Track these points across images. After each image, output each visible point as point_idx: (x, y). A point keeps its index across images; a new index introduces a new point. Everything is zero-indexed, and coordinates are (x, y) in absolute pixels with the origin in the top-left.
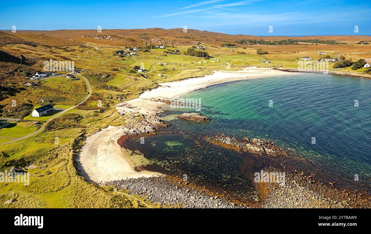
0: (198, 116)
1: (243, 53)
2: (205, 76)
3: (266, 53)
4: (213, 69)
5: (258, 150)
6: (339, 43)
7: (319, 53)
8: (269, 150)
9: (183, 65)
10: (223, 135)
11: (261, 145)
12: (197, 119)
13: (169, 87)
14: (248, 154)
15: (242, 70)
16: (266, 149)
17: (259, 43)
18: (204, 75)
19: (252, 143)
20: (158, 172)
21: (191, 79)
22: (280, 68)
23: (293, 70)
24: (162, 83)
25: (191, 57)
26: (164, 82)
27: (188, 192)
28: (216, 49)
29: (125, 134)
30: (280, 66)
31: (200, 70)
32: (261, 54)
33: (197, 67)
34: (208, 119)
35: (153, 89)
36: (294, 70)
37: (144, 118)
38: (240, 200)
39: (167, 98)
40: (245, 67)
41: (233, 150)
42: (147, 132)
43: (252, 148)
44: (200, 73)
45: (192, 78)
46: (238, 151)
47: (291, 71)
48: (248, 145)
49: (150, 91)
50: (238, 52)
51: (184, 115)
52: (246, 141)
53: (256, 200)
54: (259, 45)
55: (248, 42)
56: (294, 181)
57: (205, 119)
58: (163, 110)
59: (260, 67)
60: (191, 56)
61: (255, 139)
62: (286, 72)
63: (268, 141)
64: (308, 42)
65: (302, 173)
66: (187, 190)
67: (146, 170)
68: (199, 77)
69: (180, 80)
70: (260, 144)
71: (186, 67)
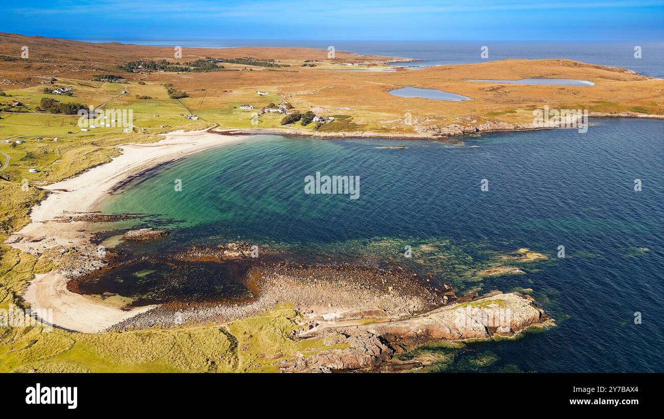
0: (151, 232)
1: (146, 98)
2: (112, 160)
3: (185, 96)
4: (116, 141)
5: (237, 255)
6: (279, 64)
7: (259, 93)
8: (247, 252)
9: (56, 139)
10: (194, 248)
11: (238, 249)
12: (151, 236)
13: (65, 191)
14: (230, 262)
15: (164, 139)
16: (244, 252)
17: (162, 68)
18: (110, 157)
19: (227, 249)
20: (152, 304)
21: (93, 169)
22: (218, 130)
23: (234, 131)
24: (47, 185)
25: (54, 117)
26: (50, 184)
27: (194, 309)
28: (92, 90)
29: (70, 280)
30: (215, 125)
31: (96, 148)
32: (177, 98)
33: (85, 141)
34: (165, 233)
35: (41, 200)
36: (236, 132)
37: (77, 251)
38: (239, 301)
39: (80, 213)
40: (166, 133)
41: (213, 262)
42: (98, 268)
43: (230, 254)
44: (101, 156)
45: (94, 166)
46: (219, 261)
47: (232, 133)
48: (226, 252)
49: (40, 205)
50: (136, 96)
51: (130, 234)
52: (222, 248)
53: (251, 296)
54: (162, 72)
55: (140, 67)
56: (275, 273)
57: (161, 234)
58: (92, 234)
59: (189, 130)
60: (54, 115)
61: (230, 244)
62: (226, 136)
63: (242, 243)
64: (237, 62)
65: (279, 265)
66: (193, 309)
67: (136, 307)
68: (104, 163)
69: (76, 174)
70: (236, 248)
71: (66, 144)
